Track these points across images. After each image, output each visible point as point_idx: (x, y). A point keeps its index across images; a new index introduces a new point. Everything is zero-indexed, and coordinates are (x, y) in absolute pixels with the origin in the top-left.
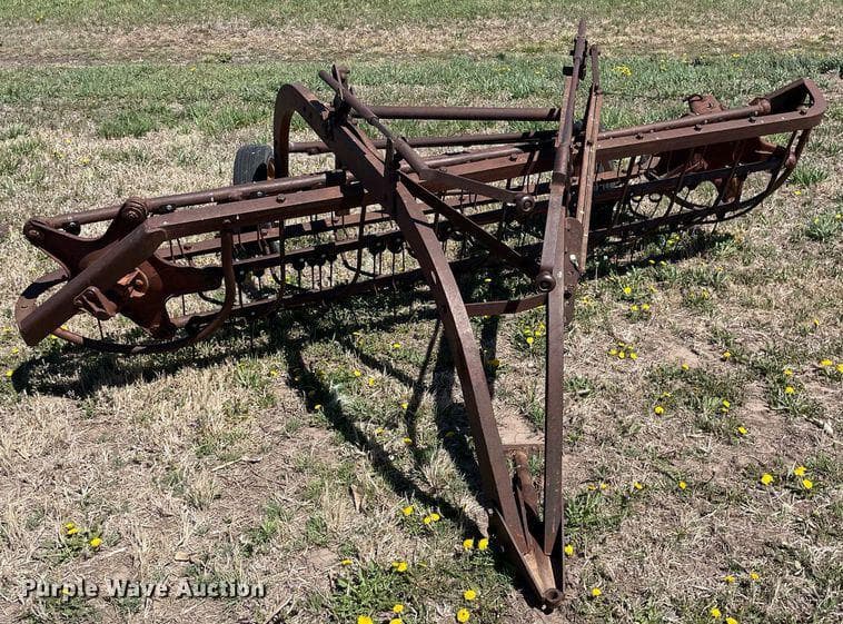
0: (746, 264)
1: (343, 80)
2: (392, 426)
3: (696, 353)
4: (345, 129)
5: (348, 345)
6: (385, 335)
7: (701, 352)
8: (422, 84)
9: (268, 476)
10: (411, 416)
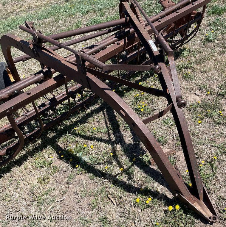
0: (195, 57)
1: (33, 28)
2: (110, 163)
3: (197, 95)
4: (43, 50)
5: (75, 134)
6: (86, 124)
7: (199, 94)
8: (46, 18)
9: (72, 204)
10: (115, 156)
